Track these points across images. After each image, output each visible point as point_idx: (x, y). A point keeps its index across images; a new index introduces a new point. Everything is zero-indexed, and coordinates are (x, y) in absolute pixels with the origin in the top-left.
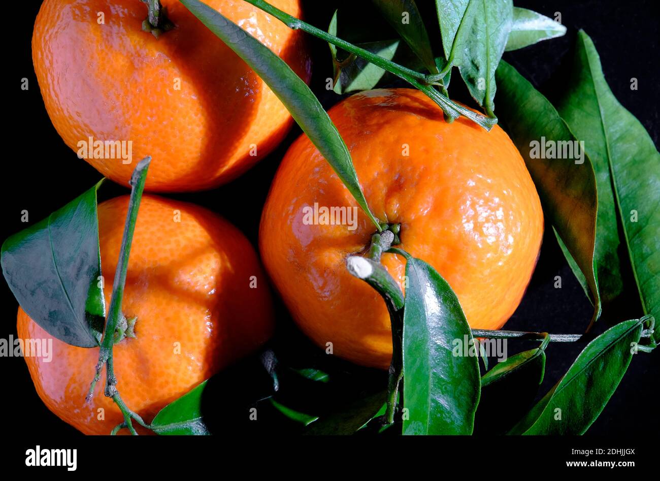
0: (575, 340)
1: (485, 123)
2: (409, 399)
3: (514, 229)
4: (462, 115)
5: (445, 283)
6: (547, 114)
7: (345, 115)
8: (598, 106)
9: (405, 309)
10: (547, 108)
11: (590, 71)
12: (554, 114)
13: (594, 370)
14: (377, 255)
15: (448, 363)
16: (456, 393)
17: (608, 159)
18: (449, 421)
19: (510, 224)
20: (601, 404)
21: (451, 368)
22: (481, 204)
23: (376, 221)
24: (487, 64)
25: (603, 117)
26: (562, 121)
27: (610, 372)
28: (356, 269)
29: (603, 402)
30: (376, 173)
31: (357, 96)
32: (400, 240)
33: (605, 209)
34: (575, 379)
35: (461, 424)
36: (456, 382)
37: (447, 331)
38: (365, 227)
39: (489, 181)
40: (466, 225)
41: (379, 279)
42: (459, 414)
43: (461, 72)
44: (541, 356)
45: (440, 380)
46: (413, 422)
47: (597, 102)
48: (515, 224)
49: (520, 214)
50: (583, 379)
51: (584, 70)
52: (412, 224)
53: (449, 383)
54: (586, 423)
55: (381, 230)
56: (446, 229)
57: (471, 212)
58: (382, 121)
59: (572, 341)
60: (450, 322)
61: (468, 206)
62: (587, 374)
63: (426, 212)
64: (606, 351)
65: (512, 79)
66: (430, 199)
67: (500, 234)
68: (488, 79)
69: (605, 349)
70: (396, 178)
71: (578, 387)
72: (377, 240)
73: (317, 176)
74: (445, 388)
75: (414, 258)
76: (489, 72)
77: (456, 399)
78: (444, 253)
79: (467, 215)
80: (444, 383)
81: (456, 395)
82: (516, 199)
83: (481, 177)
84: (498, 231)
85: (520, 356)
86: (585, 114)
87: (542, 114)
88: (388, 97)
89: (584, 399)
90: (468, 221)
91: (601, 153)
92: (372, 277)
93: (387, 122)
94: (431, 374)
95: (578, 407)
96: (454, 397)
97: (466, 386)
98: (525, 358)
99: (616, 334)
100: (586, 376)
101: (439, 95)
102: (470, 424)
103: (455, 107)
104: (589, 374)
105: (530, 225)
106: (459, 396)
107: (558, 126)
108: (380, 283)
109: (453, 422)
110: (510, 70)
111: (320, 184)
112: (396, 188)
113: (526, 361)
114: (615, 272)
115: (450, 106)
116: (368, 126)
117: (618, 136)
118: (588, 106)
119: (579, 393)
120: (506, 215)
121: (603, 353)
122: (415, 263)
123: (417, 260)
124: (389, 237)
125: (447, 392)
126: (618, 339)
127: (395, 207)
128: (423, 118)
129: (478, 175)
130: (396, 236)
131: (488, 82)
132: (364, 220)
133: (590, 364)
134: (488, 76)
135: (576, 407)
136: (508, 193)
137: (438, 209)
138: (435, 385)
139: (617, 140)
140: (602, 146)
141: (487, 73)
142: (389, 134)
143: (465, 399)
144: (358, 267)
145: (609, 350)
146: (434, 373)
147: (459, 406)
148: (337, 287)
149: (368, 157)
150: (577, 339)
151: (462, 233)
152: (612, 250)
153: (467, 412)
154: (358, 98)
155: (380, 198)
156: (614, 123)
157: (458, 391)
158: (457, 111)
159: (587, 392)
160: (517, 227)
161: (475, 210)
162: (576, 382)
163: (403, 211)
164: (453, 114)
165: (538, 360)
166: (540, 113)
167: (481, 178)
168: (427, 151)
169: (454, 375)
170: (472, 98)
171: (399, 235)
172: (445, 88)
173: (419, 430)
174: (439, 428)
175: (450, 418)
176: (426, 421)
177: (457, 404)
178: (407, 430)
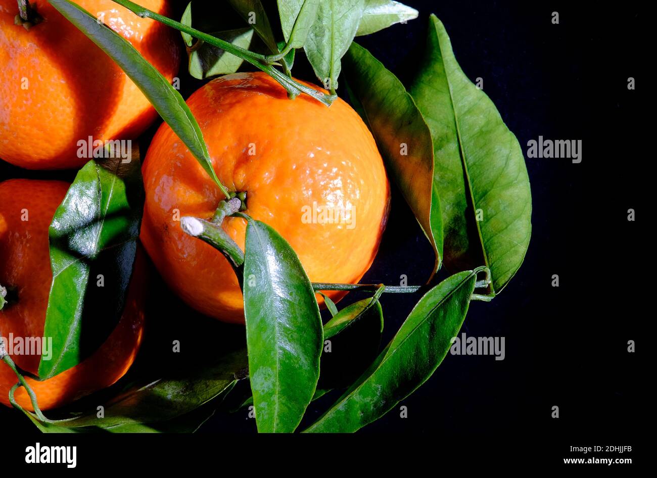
0: (413, 291)
1: (325, 99)
2: (254, 345)
3: (352, 196)
4: (302, 92)
5: (284, 241)
6: (395, 91)
7: (205, 96)
8: (448, 84)
9: (245, 265)
10: (395, 85)
11: (440, 52)
12: (401, 90)
13: (435, 319)
14: (218, 218)
15: (292, 314)
16: (302, 340)
17: (457, 131)
18: (297, 366)
19: (349, 192)
20: (444, 349)
21: (295, 318)
22: (320, 173)
23: (224, 190)
24: (332, 47)
25: (451, 93)
26: (408, 95)
27: (450, 320)
28: (188, 227)
29: (446, 348)
30: (226, 147)
31: (218, 80)
32: (247, 206)
33: (454, 176)
34: (418, 328)
35: (309, 368)
36: (300, 330)
37: (289, 285)
38: (216, 196)
39: (328, 153)
40: (305, 192)
41: (213, 237)
42: (306, 359)
43: (307, 55)
44: (376, 304)
45: (286, 328)
46: (261, 367)
47: (446, 79)
48: (354, 192)
49: (359, 183)
50: (426, 327)
51: (435, 51)
52: (256, 192)
53: (295, 332)
54: (431, 368)
55: (229, 197)
56: (287, 196)
57: (310, 181)
58: (234, 101)
59: (410, 291)
60: (291, 276)
61: (307, 175)
62: (429, 323)
63: (269, 181)
64: (445, 301)
65: (366, 61)
66: (273, 170)
67: (338, 200)
68: (333, 61)
69: (443, 299)
70: (244, 151)
71: (422, 335)
72: (221, 206)
73: (175, 151)
74: (292, 336)
75: (255, 220)
76: (333, 54)
77: (303, 346)
78: (286, 218)
79: (306, 183)
80: (290, 332)
81: (302, 343)
82: (355, 169)
83: (320, 149)
84: (336, 197)
85: (357, 305)
86: (435, 90)
87: (391, 90)
88: (243, 80)
89: (429, 345)
90: (307, 189)
91: (450, 125)
92: (204, 234)
93: (238, 102)
94: (276, 325)
95: (423, 353)
96: (301, 345)
97: (310, 335)
98: (362, 307)
99: (453, 285)
100: (429, 324)
101: (280, 74)
102: (316, 369)
103: (295, 85)
104: (431, 323)
105: (370, 192)
106: (305, 343)
107: (405, 101)
108: (215, 240)
109: (301, 367)
110: (364, 52)
111: (177, 158)
112: (244, 160)
113: (364, 310)
114: (463, 232)
115: (291, 84)
116: (222, 105)
117: (466, 109)
118: (438, 84)
119: (423, 341)
120: (345, 184)
121: (442, 302)
122: (256, 225)
123: (257, 222)
124: (236, 204)
125: (293, 339)
126: (454, 290)
127: (242, 177)
128: (270, 97)
129: (317, 148)
130: (243, 203)
131: (333, 63)
132: (215, 189)
133: (431, 314)
134: (333, 58)
135: (422, 354)
136: (347, 163)
137: (279, 178)
138: (281, 334)
139: (465, 114)
140: (451, 119)
141: (332, 55)
142: (239, 112)
143: (310, 346)
144: (191, 226)
145: (447, 301)
146: (280, 323)
147: (306, 352)
148: (193, 250)
149: (219, 133)
150: (416, 290)
151: (302, 199)
152: (461, 213)
153: (313, 357)
154: (219, 81)
155: (229, 169)
156: (463, 98)
157: (303, 338)
158: (297, 88)
159: (431, 339)
160: (355, 195)
161: (314, 178)
162: (419, 331)
163: (248, 181)
164: (294, 91)
165: (374, 309)
166: (389, 90)
167: (320, 151)
168: (271, 127)
169: (299, 325)
170: (317, 78)
171: (246, 201)
172: (289, 69)
173: (269, 375)
174: (288, 372)
175: (298, 363)
176: (275, 366)
177: (304, 351)
178: (255, 374)
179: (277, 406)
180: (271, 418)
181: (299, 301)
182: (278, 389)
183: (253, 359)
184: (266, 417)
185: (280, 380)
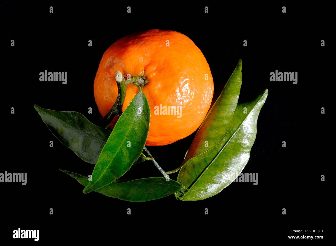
15: (134, 138)
18: (123, 160)
21: (134, 141)
35: (127, 164)
37: (140, 126)
42: (128, 160)
46: (108, 151)
60: (143, 124)
81: (131, 153)
97: (136, 151)
102: (129, 166)
109: (124, 162)
122: (142, 94)
124: (141, 82)
125: (128, 149)
143: (133, 155)
144: (118, 76)
147: (130, 157)
157: (132, 151)
173: (110, 156)
174: (117, 161)
175: (124, 159)
176: (114, 155)
177: (129, 156)
178: (104, 152)
179: (105, 171)
180: (100, 174)
181: (140, 135)
182: (109, 164)
183: (107, 146)
184: (98, 172)
185: (113, 161)
